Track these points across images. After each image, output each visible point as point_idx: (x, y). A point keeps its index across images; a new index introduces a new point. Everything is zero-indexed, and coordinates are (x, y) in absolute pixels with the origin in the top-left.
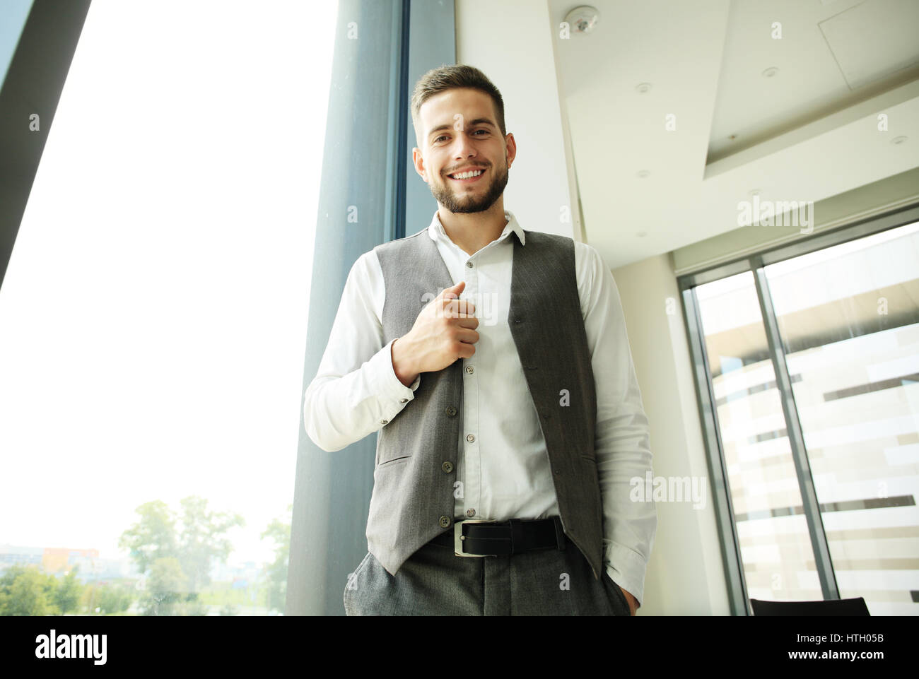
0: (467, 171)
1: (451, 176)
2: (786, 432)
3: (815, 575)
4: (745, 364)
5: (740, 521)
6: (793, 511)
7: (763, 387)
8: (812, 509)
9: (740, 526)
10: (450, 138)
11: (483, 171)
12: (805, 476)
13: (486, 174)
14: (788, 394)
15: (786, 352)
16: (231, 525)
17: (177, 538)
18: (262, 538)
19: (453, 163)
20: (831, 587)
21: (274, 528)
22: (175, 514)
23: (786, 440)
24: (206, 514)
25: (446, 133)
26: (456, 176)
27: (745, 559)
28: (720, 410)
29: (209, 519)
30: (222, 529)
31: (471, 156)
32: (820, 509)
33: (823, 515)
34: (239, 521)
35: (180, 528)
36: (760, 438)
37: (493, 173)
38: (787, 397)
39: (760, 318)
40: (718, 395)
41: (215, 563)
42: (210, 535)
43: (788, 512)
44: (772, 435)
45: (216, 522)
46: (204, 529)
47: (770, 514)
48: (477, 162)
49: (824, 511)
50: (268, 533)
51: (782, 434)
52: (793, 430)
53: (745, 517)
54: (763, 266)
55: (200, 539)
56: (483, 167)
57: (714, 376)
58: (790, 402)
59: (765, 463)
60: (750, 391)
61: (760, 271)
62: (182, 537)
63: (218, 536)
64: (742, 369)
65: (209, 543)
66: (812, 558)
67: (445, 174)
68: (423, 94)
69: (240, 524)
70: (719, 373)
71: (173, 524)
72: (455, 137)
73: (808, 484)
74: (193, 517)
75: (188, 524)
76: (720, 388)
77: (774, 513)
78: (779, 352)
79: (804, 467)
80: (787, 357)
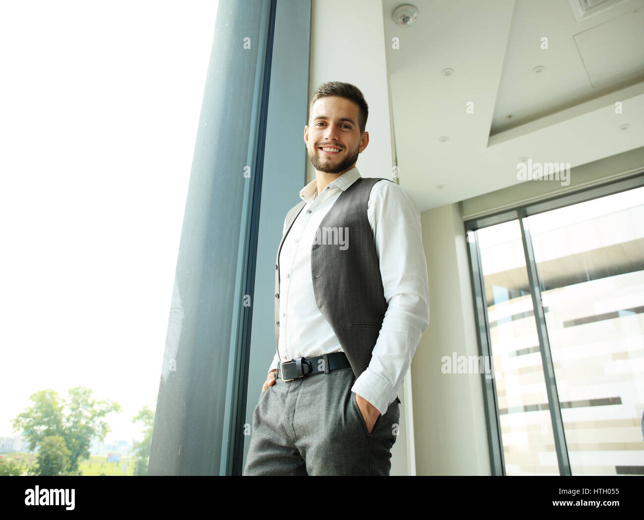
0: (331, 148)
1: (321, 148)
2: (539, 349)
3: (554, 454)
4: (510, 297)
5: (502, 414)
6: (540, 407)
7: (523, 315)
8: (554, 406)
9: (502, 418)
10: (327, 125)
11: (340, 151)
12: (550, 382)
13: (342, 153)
14: (542, 321)
15: (542, 290)
16: (109, 411)
17: (64, 420)
18: (134, 422)
19: (324, 141)
20: (565, 463)
21: (144, 414)
22: (64, 401)
23: (539, 354)
24: (90, 401)
25: (325, 122)
26: (324, 149)
27: (505, 443)
28: (492, 331)
29: (92, 406)
30: (102, 414)
31: (335, 139)
32: (560, 406)
33: (562, 410)
34: (116, 408)
35: (66, 412)
36: (518, 353)
37: (346, 153)
38: (541, 322)
39: (524, 264)
40: (491, 320)
41: (94, 441)
42: (92, 419)
43: (536, 408)
44: (528, 351)
45: (97, 408)
46: (87, 413)
47: (523, 409)
48: (337, 143)
49: (563, 408)
50: (139, 418)
51: (535, 350)
52: (543, 348)
53: (506, 411)
54: (527, 216)
55: (83, 422)
56: (340, 148)
57: (489, 306)
58: (543, 326)
59: (521, 371)
60: (514, 318)
61: (524, 220)
62: (68, 420)
63: (98, 420)
64: (508, 301)
65: (91, 425)
66: (552, 442)
67: (318, 147)
68: (318, 94)
69: (117, 411)
70: (492, 303)
71: (62, 408)
72: (329, 125)
73: (553, 387)
74: (79, 404)
75: (73, 410)
76: (492, 314)
77: (526, 409)
78: (537, 290)
79: (551, 375)
80: (542, 293)
